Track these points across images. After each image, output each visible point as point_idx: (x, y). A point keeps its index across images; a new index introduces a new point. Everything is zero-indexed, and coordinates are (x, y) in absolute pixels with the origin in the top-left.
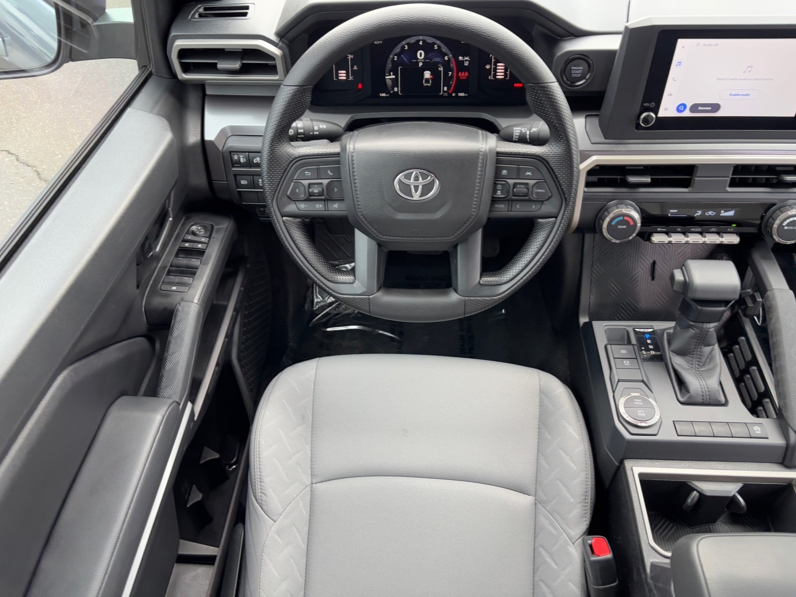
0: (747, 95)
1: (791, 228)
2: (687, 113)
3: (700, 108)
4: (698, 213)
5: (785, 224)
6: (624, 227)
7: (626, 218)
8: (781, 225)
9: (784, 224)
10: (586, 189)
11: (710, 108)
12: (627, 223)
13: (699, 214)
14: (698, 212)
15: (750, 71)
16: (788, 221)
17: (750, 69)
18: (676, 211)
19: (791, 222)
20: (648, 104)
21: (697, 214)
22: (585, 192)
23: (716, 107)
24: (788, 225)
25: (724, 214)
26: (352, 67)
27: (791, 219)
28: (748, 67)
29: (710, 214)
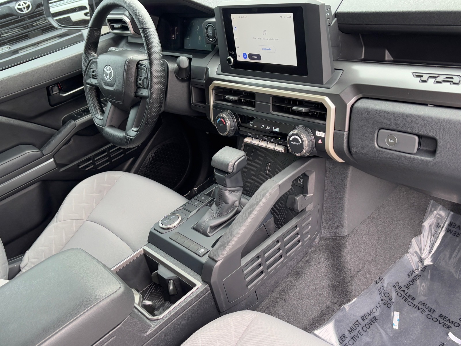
0: (270, 49)
1: (295, 143)
2: (248, 60)
3: (253, 57)
5: (291, 139)
6: (222, 125)
7: (222, 119)
10: (215, 101)
11: (256, 57)
12: (222, 123)
14: (262, 125)
15: (266, 34)
17: (265, 32)
18: (253, 123)
20: (231, 53)
21: (262, 127)
23: (259, 57)
24: (293, 141)
25: (274, 129)
26: (176, 33)
27: (294, 137)
28: (264, 31)
29: (268, 128)
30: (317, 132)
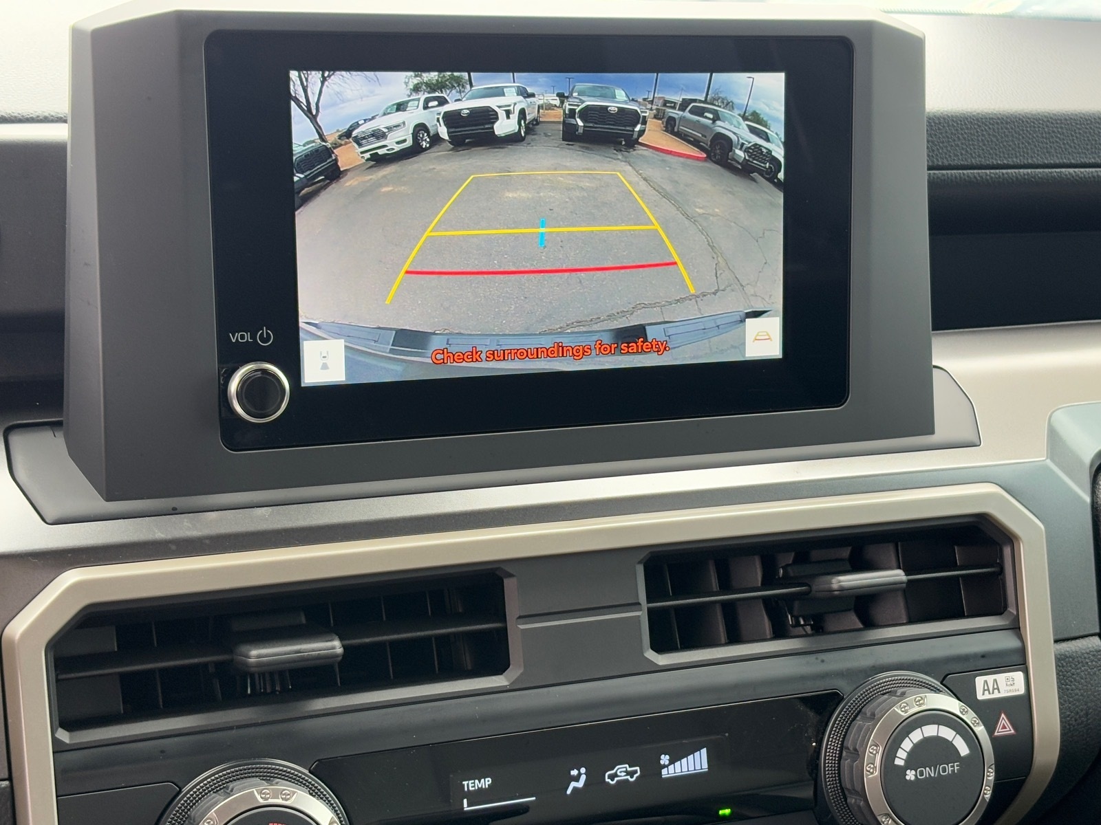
1: (928, 772)
4: (577, 779)
5: (900, 758)
8: (890, 771)
9: (899, 762)
10: (63, 735)
13: (580, 784)
14: (574, 772)
16: (907, 745)
18: (486, 783)
19: (917, 747)
20: (247, 337)
21: (573, 784)
22: (58, 748)
24: (915, 759)
25: (673, 770)
27: (916, 736)
29: (622, 776)
30: (979, 681)
